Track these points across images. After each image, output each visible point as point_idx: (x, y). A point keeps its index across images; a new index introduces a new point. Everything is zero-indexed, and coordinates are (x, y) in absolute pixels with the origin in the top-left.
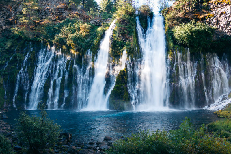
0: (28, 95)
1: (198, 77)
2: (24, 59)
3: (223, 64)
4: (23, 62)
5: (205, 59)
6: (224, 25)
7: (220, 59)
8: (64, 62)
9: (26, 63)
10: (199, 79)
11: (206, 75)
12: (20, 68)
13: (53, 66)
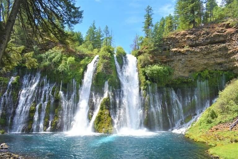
0: (12, 118)
2: (8, 83)
3: (178, 96)
4: (7, 86)
7: (176, 92)
8: (49, 88)
12: (4, 92)
13: (38, 91)
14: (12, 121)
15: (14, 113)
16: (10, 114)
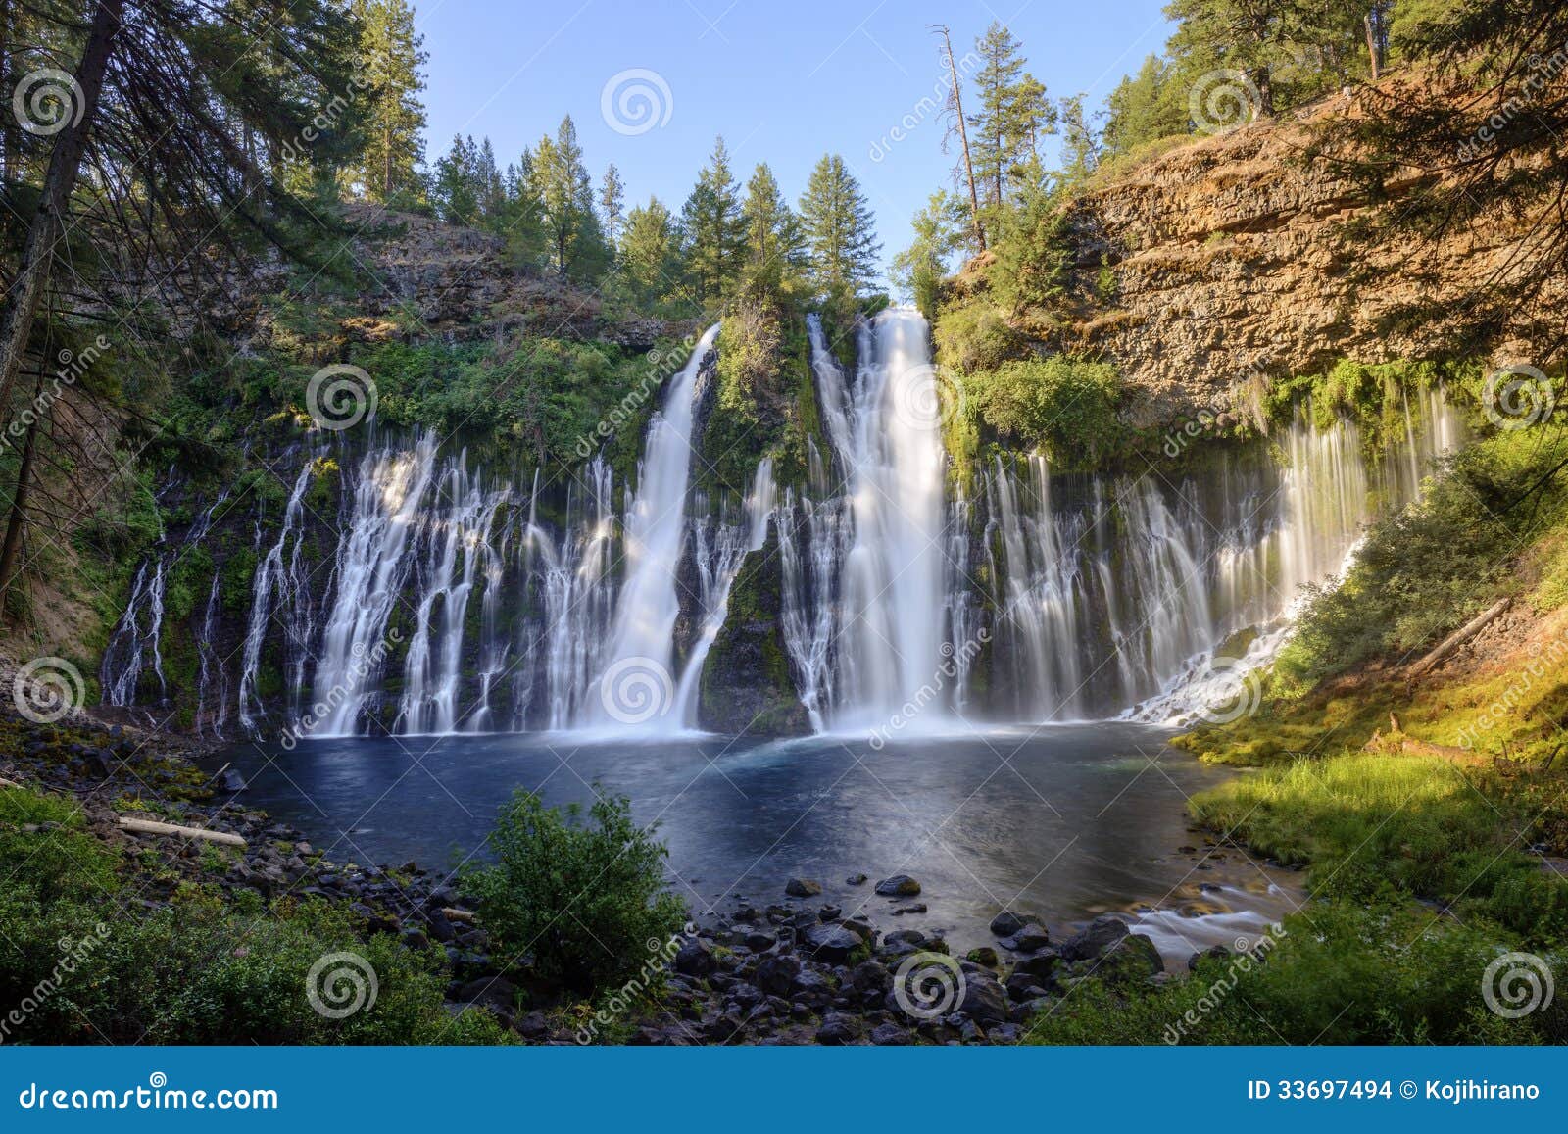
0: (311, 669)
1: (1086, 580)
2: (288, 499)
4: (284, 512)
5: (1109, 501)
6: (1187, 362)
8: (479, 515)
9: (297, 514)
10: (1089, 591)
11: (1117, 571)
12: (269, 542)
14: (309, 682)
15: (318, 644)
16: (299, 649)
